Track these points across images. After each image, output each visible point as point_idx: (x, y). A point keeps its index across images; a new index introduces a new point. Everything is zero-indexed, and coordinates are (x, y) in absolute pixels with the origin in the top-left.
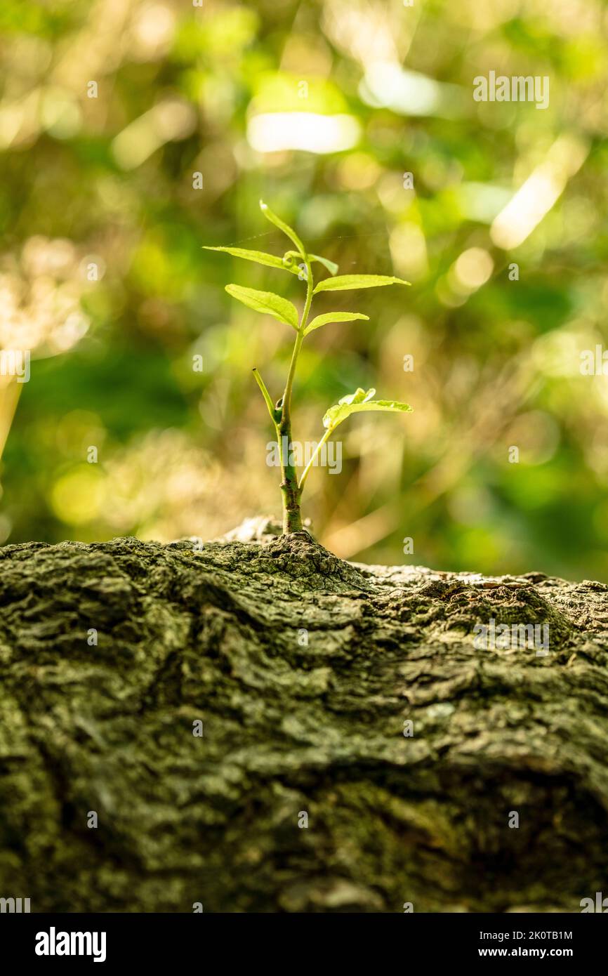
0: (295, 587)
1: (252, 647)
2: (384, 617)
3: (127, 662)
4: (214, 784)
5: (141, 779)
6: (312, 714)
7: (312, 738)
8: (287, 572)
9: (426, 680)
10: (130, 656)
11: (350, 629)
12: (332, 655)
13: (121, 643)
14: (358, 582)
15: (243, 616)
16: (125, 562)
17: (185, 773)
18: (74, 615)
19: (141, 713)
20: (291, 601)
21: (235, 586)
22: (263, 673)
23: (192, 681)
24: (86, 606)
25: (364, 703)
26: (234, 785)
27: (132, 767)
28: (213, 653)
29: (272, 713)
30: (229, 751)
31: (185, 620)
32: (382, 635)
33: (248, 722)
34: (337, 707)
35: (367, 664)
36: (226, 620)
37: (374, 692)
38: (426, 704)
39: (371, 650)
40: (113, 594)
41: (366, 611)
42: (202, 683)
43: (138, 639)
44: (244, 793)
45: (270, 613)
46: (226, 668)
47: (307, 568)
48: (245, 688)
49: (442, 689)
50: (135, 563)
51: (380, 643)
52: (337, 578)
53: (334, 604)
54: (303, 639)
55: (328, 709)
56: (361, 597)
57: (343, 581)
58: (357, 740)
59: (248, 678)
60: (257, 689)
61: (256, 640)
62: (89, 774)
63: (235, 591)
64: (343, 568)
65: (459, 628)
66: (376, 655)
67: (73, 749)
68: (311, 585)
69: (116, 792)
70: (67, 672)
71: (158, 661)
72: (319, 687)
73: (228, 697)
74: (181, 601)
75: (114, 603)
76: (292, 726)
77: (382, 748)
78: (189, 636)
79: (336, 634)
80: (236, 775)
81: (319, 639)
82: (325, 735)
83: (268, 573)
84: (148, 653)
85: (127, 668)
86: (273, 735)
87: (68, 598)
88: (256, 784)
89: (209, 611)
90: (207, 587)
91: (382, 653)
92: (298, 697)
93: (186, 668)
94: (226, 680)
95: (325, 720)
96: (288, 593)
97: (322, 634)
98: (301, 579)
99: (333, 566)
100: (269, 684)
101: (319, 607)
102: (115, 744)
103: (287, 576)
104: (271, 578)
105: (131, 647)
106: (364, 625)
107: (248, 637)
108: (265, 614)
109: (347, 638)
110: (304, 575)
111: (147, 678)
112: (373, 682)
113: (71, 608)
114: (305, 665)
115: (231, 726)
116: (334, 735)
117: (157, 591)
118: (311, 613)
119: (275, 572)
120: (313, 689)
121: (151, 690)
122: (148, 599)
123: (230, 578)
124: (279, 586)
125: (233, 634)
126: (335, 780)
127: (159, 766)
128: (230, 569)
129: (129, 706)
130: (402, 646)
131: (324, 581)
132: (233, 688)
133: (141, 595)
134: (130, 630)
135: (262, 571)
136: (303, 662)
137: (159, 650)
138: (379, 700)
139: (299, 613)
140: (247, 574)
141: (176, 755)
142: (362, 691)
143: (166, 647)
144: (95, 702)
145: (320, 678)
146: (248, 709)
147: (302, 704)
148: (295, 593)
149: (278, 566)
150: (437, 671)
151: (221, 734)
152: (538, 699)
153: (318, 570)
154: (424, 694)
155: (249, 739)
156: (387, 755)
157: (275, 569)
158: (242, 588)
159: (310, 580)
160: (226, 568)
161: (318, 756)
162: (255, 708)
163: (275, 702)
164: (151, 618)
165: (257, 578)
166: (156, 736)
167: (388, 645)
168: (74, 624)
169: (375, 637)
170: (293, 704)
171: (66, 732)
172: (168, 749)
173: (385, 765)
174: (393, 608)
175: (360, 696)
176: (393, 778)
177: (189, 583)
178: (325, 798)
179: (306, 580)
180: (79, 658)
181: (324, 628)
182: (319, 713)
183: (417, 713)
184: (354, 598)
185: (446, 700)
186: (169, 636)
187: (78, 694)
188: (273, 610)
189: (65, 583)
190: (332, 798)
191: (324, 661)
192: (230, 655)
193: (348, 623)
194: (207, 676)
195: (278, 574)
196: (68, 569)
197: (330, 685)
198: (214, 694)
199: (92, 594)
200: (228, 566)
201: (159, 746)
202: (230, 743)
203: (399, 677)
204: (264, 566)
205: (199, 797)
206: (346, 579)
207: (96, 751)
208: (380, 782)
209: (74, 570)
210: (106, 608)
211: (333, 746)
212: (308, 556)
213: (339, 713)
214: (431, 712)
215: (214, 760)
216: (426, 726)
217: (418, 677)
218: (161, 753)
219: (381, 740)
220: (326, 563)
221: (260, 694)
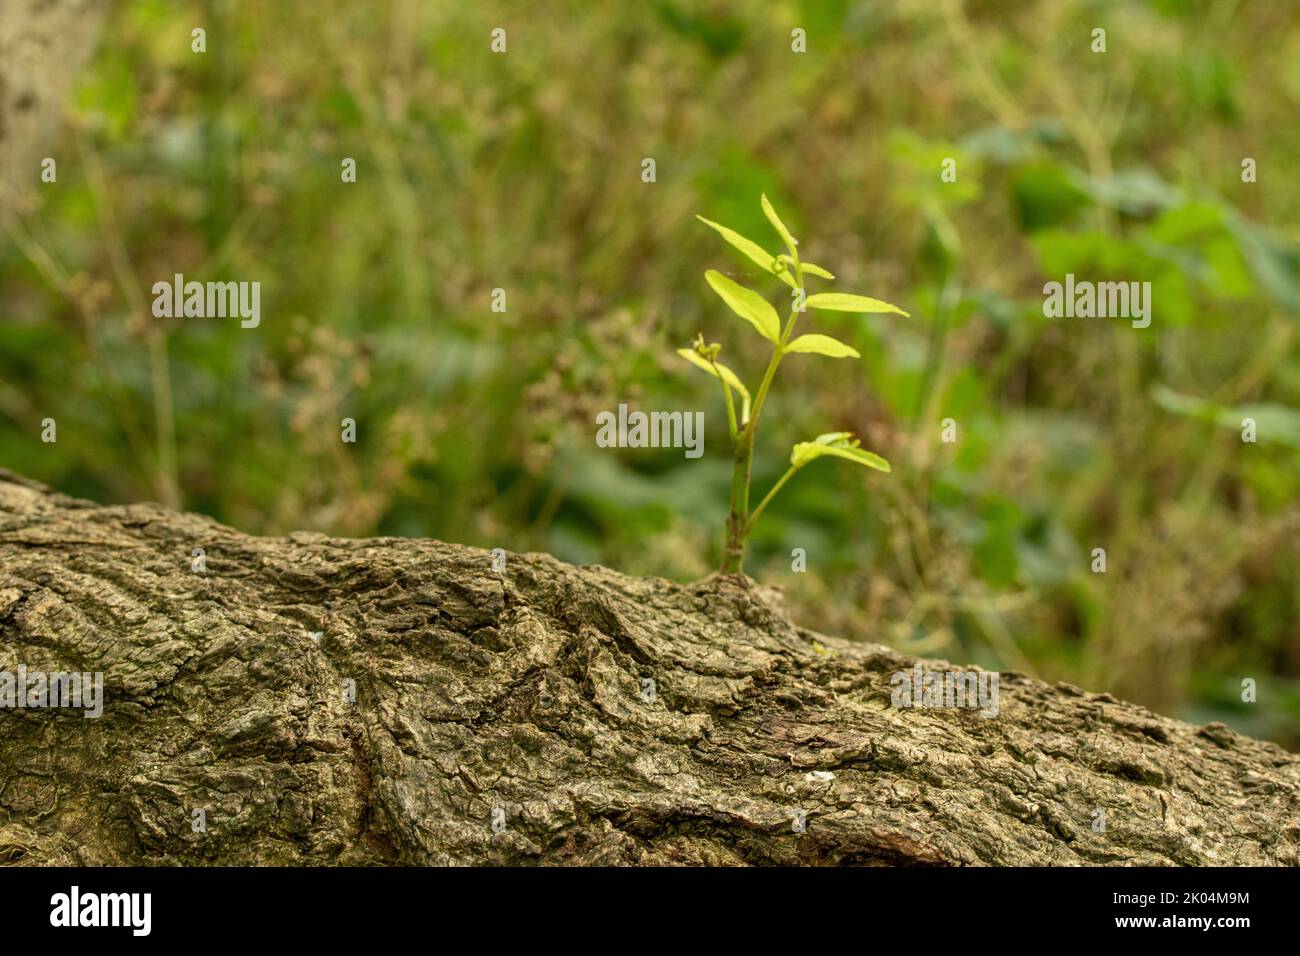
0: (709, 630)
1: (626, 678)
2: (798, 677)
3: (478, 668)
4: (537, 810)
5: (457, 791)
6: (673, 758)
7: (665, 782)
8: (705, 614)
9: (814, 744)
10: (484, 663)
11: (750, 678)
12: (717, 701)
13: (476, 648)
14: (791, 641)
15: (627, 644)
16: (517, 570)
17: (507, 792)
18: (435, 611)
19: (479, 722)
20: (699, 644)
21: (638, 617)
22: (631, 706)
23: (546, 700)
24: (453, 604)
25: (738, 758)
26: (560, 815)
27: (451, 776)
28: (578, 676)
29: (626, 748)
30: (566, 780)
31: (561, 637)
32: (786, 693)
33: (596, 752)
34: (706, 756)
35: (759, 718)
36: (601, 642)
37: (756, 748)
38: (808, 768)
39: (769, 704)
40: (482, 595)
41: (779, 667)
42: (556, 702)
43: (499, 647)
44: (568, 826)
45: (663, 648)
46: (589, 695)
47: (730, 614)
48: (603, 716)
49: (827, 754)
50: (527, 573)
51: (781, 700)
52: (764, 630)
53: (745, 654)
54: (691, 683)
55: (697, 758)
56: (782, 653)
57: (771, 635)
58: (715, 792)
59: (610, 708)
60: (618, 721)
61: (635, 672)
62: (397, 775)
63: (635, 621)
64: (775, 622)
65: (879, 700)
66: (772, 712)
67: (387, 744)
68: (728, 632)
69: (424, 799)
70: (408, 665)
71: (514, 674)
72: (692, 733)
73: (583, 724)
74: (564, 618)
75: (480, 604)
76: (645, 766)
77: (739, 806)
78: (558, 654)
79: (732, 683)
80: (565, 804)
81: (708, 684)
82: (681, 781)
83: (683, 611)
84: (507, 664)
85: (477, 674)
86: (622, 769)
87: (432, 592)
88: (585, 818)
89: (586, 630)
90: (597, 607)
91: (779, 711)
92: (664, 739)
93: (542, 686)
94: (585, 704)
95: (687, 766)
96: (698, 634)
97: (716, 679)
98: (719, 624)
99: (762, 618)
100: (634, 717)
101: (727, 654)
102: (440, 749)
103: (705, 618)
104: (685, 617)
105: (487, 654)
106: (768, 679)
107: (627, 667)
108: (658, 649)
109: (742, 687)
110: (724, 620)
111: (495, 689)
112: (758, 738)
113: (433, 604)
114: (686, 709)
115: (579, 754)
116: (691, 783)
117: (541, 605)
118: (715, 659)
119: (692, 612)
120: (683, 733)
121: (498, 702)
122: (525, 609)
123: (633, 608)
124: (691, 626)
125: (603, 658)
126: (678, 832)
127: (482, 782)
128: (641, 600)
129: (466, 714)
130: (806, 708)
131: (747, 631)
132: (590, 715)
133: (518, 604)
134: (494, 636)
135: (677, 607)
136: (681, 704)
137: (520, 663)
138: (758, 757)
139: (698, 655)
140: (658, 608)
141: (504, 773)
142: (742, 746)
143: (529, 660)
144: (428, 703)
145: (696, 722)
146: (599, 739)
147: (665, 746)
148: (707, 636)
149: (696, 606)
150: (832, 737)
151: (561, 760)
152: (937, 783)
153: (743, 618)
154: (808, 757)
155: (594, 772)
156: (745, 814)
157: (692, 608)
158: (646, 619)
159: (730, 627)
160: (636, 599)
161: (665, 803)
162: (608, 740)
163: (635, 739)
164: (520, 629)
165: (666, 614)
166: (486, 749)
167: (790, 704)
168: (432, 620)
169: (778, 693)
170: (657, 743)
171: (386, 727)
172: (497, 764)
173: (739, 823)
174: (813, 670)
175: (738, 750)
177: (576, 600)
178: (661, 848)
179: (725, 626)
180: (425, 656)
181: (720, 674)
182: (682, 759)
183: (793, 776)
184: (772, 653)
185: (831, 768)
186: (535, 649)
187: (413, 691)
188: (669, 647)
189: (435, 576)
190: (670, 848)
191: (708, 707)
192: (596, 679)
193: (751, 673)
194: (564, 699)
195: (694, 614)
196: (442, 563)
197: (703, 730)
198: (566, 717)
199: (459, 591)
200: (640, 597)
201: (487, 760)
202: (571, 770)
203: (789, 737)
204: (680, 603)
205: (518, 821)
206: (775, 635)
207: (412, 752)
209: (449, 565)
210: (471, 608)
211: (686, 794)
212: (734, 601)
213: (708, 763)
214: (809, 777)
215: (547, 786)
216: (799, 791)
217: (811, 740)
218: (488, 768)
219: (743, 797)
220: (755, 612)
221: (621, 726)
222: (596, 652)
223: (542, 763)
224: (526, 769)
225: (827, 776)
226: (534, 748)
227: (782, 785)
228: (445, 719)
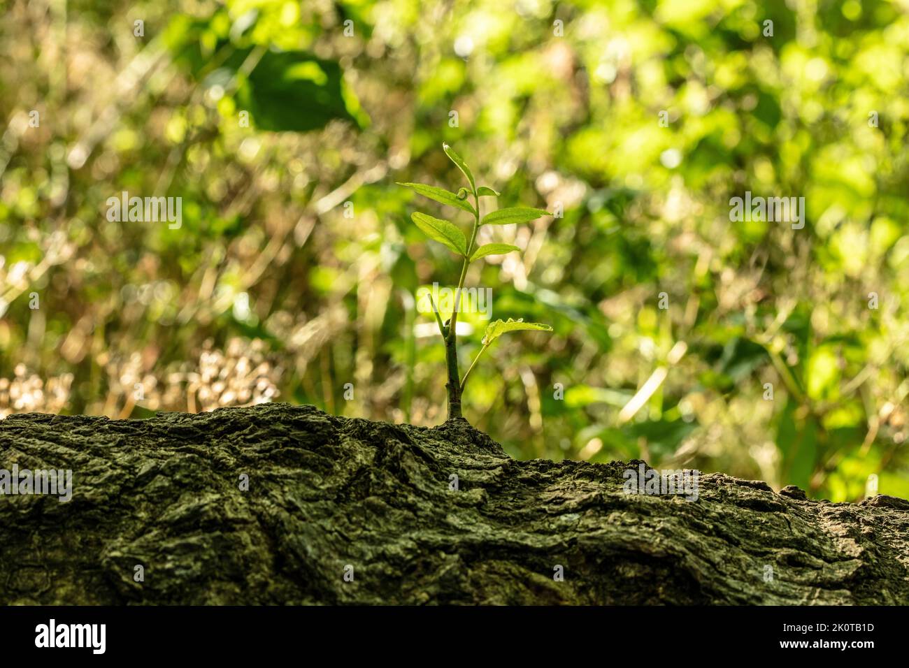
0: (456, 449)
1: (425, 470)
2: (526, 469)
3: (326, 470)
4: (393, 549)
5: (337, 541)
6: (470, 515)
7: (470, 528)
8: (450, 440)
9: (559, 501)
10: (330, 466)
12: (485, 482)
13: (322, 457)
15: (417, 450)
17: (371, 540)
18: (285, 438)
19: (337, 501)
22: (432, 486)
23: (378, 485)
24: (296, 433)
25: (510, 513)
26: (409, 551)
27: (331, 532)
28: (395, 469)
29: (439, 510)
30: (405, 531)
31: (372, 451)
32: (525, 476)
33: (421, 513)
34: (490, 513)
35: (513, 492)
36: (404, 448)
37: (519, 507)
38: (560, 513)
39: (517, 484)
40: (317, 425)
42: (385, 486)
43: (336, 458)
44: (416, 557)
46: (405, 479)
47: (466, 439)
48: (418, 493)
49: (571, 503)
51: (523, 480)
53: (487, 459)
54: (464, 474)
55: (483, 515)
58: (505, 532)
59: (421, 486)
60: (428, 495)
61: (427, 466)
62: (297, 531)
66: (520, 488)
67: (285, 515)
71: (350, 472)
72: (477, 500)
73: (406, 497)
74: (370, 439)
75: (318, 430)
76: (453, 520)
77: (523, 538)
78: (374, 459)
79: (490, 472)
80: (410, 545)
81: (474, 473)
82: (479, 527)
83: (435, 439)
84: (343, 467)
85: (326, 474)
86: (439, 523)
87: (281, 427)
88: (427, 552)
89: (390, 441)
91: (524, 486)
92: (459, 504)
93: (372, 476)
94: (404, 485)
95: (480, 519)
97: (478, 471)
98: (461, 446)
99: (486, 441)
100: (437, 493)
101: (476, 459)
103: (450, 443)
104: (438, 442)
105: (330, 461)
106: (511, 469)
107: (420, 462)
109: (498, 474)
110: (463, 443)
111: (341, 481)
112: (517, 502)
113: (283, 434)
114: (465, 488)
115: (411, 514)
116: (487, 528)
118: (469, 461)
120: (472, 500)
121: (345, 488)
122: (344, 435)
124: (444, 447)
125: (409, 458)
126: (487, 557)
127: (351, 535)
129: (330, 495)
130: (540, 484)
131: (479, 449)
132: (409, 492)
134: (330, 451)
135: (431, 437)
137: (352, 465)
139: (459, 460)
140: (419, 438)
141: (364, 529)
142: (509, 507)
143: (358, 464)
144: (301, 491)
145: (476, 493)
146: (420, 505)
147: (462, 508)
148: (456, 452)
149: (443, 436)
150: (567, 496)
151: (399, 519)
152: (647, 514)
153: (475, 441)
154: (557, 508)
155: (422, 525)
156: (528, 542)
157: (440, 438)
159: (468, 447)
161: (477, 539)
162: (426, 506)
163: (442, 505)
164: (345, 446)
165: (426, 442)
166: (348, 515)
167: (530, 482)
168: (285, 443)
169: (519, 477)
170: (455, 507)
171: (279, 506)
172: (358, 524)
173: (527, 549)
174: (534, 465)
175: (509, 510)
176: (532, 558)
177: (375, 427)
178: (479, 567)
179: (464, 447)
180: (289, 464)
181: (479, 468)
182: (476, 515)
183: (552, 519)
185: (576, 512)
186: (359, 457)
187: (291, 484)
188: (439, 455)
189: (279, 418)
190: (485, 567)
191: (479, 484)
192: (407, 470)
193: (499, 466)
194: (389, 483)
195: (443, 440)
197: (483, 497)
198: (394, 494)
199: (300, 425)
201: (351, 522)
202: (407, 525)
203: (538, 499)
204: (432, 435)
205: (382, 557)
207: (302, 518)
208: (522, 562)
209: (286, 411)
210: (312, 434)
211: (486, 534)
212: (466, 431)
213: (490, 517)
214: (563, 518)
215: (396, 536)
216: (559, 526)
217: (553, 499)
218: (353, 527)
219: (523, 533)
220: (481, 437)
221: (430, 498)
222: (402, 453)
223: (387, 521)
224: (378, 525)
225: (575, 517)
226: (380, 512)
227: (546, 524)
228: (315, 499)
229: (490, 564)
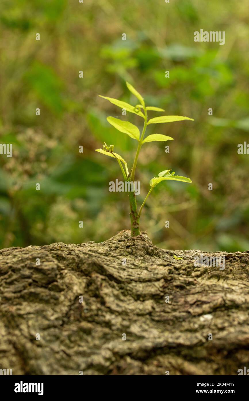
0: (137, 262)
1: (116, 292)
2: (179, 274)
3: (55, 302)
4: (97, 359)
5: (63, 358)
6: (145, 322)
7: (145, 334)
8: (133, 255)
9: (199, 303)
10: (57, 299)
11: (162, 280)
12: (154, 293)
13: (52, 293)
14: (167, 258)
15: (111, 277)
16: (55, 254)
17: (83, 354)
18: (30, 281)
19: (62, 325)
20: (135, 269)
21: (108, 263)
22: (121, 304)
23: (87, 309)
24: (36, 276)
25: (170, 316)
26: (107, 359)
27: (58, 353)
28: (97, 296)
29: (126, 323)
30: (105, 343)
31: (84, 281)
32: (178, 283)
33: (114, 328)
34: (157, 318)
35: (171, 297)
36: (102, 279)
37: (175, 310)
38: (200, 315)
39: (173, 290)
40: (48, 270)
41: (170, 272)
42: (91, 310)
43: (61, 290)
44: (112, 363)
45: (124, 275)
46: (103, 303)
47: (142, 253)
48: (112, 312)
49: (206, 307)
50: (60, 254)
51: (177, 287)
52: (157, 256)
53: (155, 269)
54: (140, 288)
55: (153, 320)
56: (168, 265)
57: (160, 258)
58: (167, 334)
59: (114, 307)
60: (117, 312)
61: (117, 288)
62: (37, 358)
63: (108, 265)
64: (160, 252)
65: (215, 278)
66: (175, 293)
67: (29, 345)
68: (144, 261)
69: (50, 365)
70: (26, 308)
71: (70, 300)
72: (148, 309)
73: (104, 316)
74: (82, 271)
75: (49, 274)
76: (135, 329)
77: (178, 338)
78: (85, 288)
79: (156, 284)
80: (108, 354)
81: (147, 286)
82: (151, 332)
83: (124, 256)
84: (66, 297)
85: (55, 304)
87: (27, 272)
88: (118, 358)
89: (94, 275)
90: (94, 264)
91: (178, 292)
92: (138, 315)
94: (103, 308)
95: (151, 325)
96: (133, 264)
97: (149, 284)
98: (139, 258)
99: (155, 251)
100: (124, 309)
101: (148, 271)
102: (50, 341)
103: (133, 257)
104: (125, 258)
105: (57, 295)
106: (169, 278)
107: (113, 287)
108: (122, 275)
109: (161, 285)
110: (141, 256)
111: (65, 309)
112: (174, 305)
113: (29, 277)
114: (141, 299)
115: (107, 330)
116: (155, 332)
117: (70, 267)
118: (144, 274)
119: (127, 255)
120: (145, 310)
121: (67, 315)
122: (66, 271)
123: (106, 259)
124: (129, 262)
125: (106, 286)
126: (156, 355)
127: (70, 352)
128: (106, 255)
129: (57, 323)
130: (188, 287)
131: (151, 258)
132: (106, 312)
133: (62, 269)
134: (57, 286)
135: (121, 255)
136: (139, 297)
137: (71, 295)
138: (177, 314)
139: (138, 274)
140: (114, 257)
141: (79, 346)
142: (169, 310)
143: (74, 294)
144: (40, 322)
145: (149, 304)
146: (113, 322)
147: (140, 318)
148: (137, 264)
149: (128, 252)
150: (204, 299)
151: (101, 334)
153: (148, 253)
154: (198, 310)
155: (114, 336)
156: (181, 341)
157: (127, 254)
158: (111, 263)
159: (144, 258)
160: (104, 255)
161: (149, 344)
162: (117, 321)
163: (127, 318)
164: (67, 280)
165: (118, 258)
166: (69, 337)
167: (181, 287)
168: (30, 284)
169: (175, 284)
170: (135, 318)
171: (25, 337)
172: (74, 342)
173: (180, 345)
174: (183, 270)
175: (168, 312)
176: (185, 352)
177: (85, 263)
178: (152, 363)
179: (142, 258)
180: (32, 301)
181: (150, 281)
182: (148, 322)
183: (195, 320)
184: (165, 266)
185: (209, 313)
186: (76, 288)
187: (32, 318)
188: (126, 273)
189: (26, 265)
190: (155, 362)
191: (150, 296)
192: (104, 296)
193: (162, 278)
194: (94, 307)
195: (129, 256)
196: (27, 259)
197: (153, 308)
198: (97, 315)
199: (38, 270)
200: (106, 254)
201: (71, 342)
202: (106, 338)
203: (186, 302)
204: (122, 253)
205: (90, 366)
206: (161, 257)
207: (39, 346)
208: (178, 354)
209: (30, 259)
210: (45, 276)
211: (155, 338)
212: (143, 247)
213: (158, 321)
214: (202, 319)
215: (98, 347)
216: (200, 326)
217: (195, 302)
218: (72, 345)
219: (178, 333)
220: (152, 250)
221: (120, 314)
223: (93, 338)
224: (87, 342)
225: (209, 317)
226: (88, 332)
227: (192, 325)
228: (49, 327)
229: (159, 361)
